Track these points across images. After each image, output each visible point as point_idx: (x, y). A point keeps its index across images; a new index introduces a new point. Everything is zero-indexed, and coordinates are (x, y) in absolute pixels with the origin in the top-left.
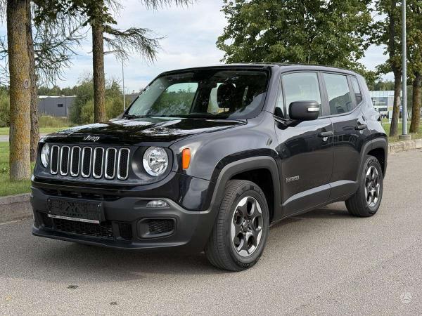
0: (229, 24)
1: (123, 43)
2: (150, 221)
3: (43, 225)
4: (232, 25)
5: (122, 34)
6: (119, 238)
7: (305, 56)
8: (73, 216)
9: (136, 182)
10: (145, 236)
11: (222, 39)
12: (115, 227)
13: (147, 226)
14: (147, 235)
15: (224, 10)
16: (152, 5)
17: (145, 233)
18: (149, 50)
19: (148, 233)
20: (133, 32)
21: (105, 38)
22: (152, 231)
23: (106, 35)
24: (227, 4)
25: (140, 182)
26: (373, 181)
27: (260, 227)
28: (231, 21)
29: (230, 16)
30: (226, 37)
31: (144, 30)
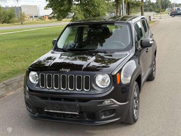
2: (104, 111)
3: (38, 114)
6: (87, 119)
8: (61, 110)
9: (96, 92)
10: (102, 118)
12: (85, 114)
13: (103, 113)
19: (103, 116)
22: (105, 115)
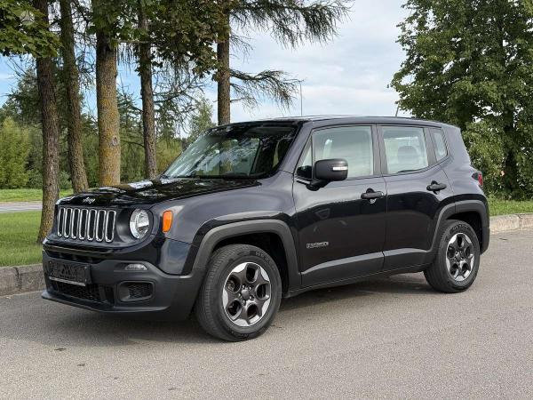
0: (408, 57)
1: (253, 89)
2: (129, 285)
4: (411, 58)
5: (251, 79)
7: (500, 94)
9: (119, 244)
10: (124, 300)
11: (399, 76)
12: (101, 290)
13: (127, 290)
14: (127, 298)
15: (400, 40)
16: (290, 44)
17: (125, 296)
18: (285, 96)
19: (129, 297)
20: (268, 76)
21: (233, 85)
22: (132, 294)
23: (233, 80)
24: (404, 33)
25: (122, 245)
26: (462, 250)
27: (267, 296)
28: (410, 53)
29: (408, 47)
30: (404, 73)
31: (280, 72)
